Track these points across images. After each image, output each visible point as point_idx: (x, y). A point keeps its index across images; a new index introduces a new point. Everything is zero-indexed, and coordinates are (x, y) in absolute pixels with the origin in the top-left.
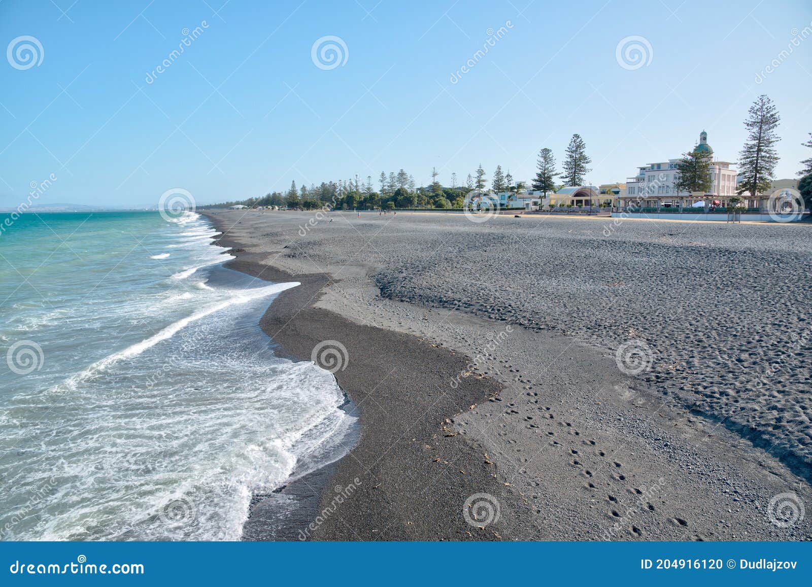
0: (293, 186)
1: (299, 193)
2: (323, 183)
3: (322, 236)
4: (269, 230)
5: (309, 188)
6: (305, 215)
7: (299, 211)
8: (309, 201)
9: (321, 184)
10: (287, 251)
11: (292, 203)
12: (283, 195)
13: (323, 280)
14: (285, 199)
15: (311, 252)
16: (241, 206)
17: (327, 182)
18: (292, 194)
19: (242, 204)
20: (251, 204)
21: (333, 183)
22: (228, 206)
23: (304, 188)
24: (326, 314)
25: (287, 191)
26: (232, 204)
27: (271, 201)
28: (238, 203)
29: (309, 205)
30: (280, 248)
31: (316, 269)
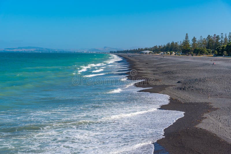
0: (187, 37)
1: (191, 42)
2: (209, 36)
3: (206, 75)
4: (167, 69)
5: (198, 39)
6: (194, 59)
7: (190, 56)
8: (198, 48)
9: (207, 36)
10: (180, 85)
11: (185, 50)
12: (179, 44)
13: (207, 108)
14: (180, 47)
15: (197, 86)
16: (148, 52)
17: (212, 35)
18: (186, 43)
19: (149, 50)
20: (156, 50)
21: (217, 35)
22: (140, 51)
23: (194, 40)
24: (205, 133)
25: (182, 41)
26: (142, 50)
27: (170, 48)
28: (146, 49)
29: (197, 52)
30: (174, 82)
31: (200, 99)
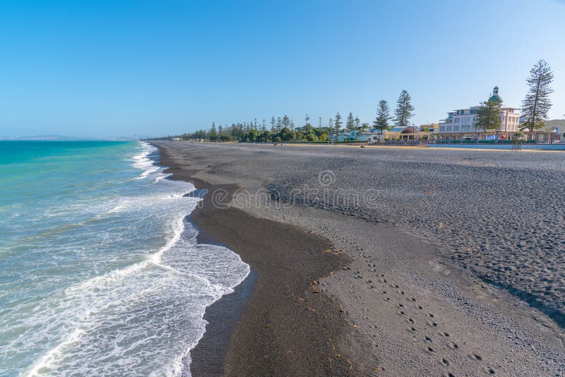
0: (214, 125)
1: (217, 130)
2: (233, 124)
3: (233, 159)
4: (198, 155)
5: (224, 127)
6: (222, 145)
7: (217, 143)
8: (224, 136)
10: (209, 169)
11: (213, 137)
12: (207, 132)
13: (233, 188)
14: (208, 134)
15: (226, 170)
16: (178, 139)
17: (236, 123)
18: (213, 131)
19: (179, 137)
20: (185, 137)
21: (240, 124)
22: (170, 138)
23: (220, 128)
24: (234, 210)
25: (210, 129)
26: (172, 137)
27: (199, 136)
28: (176, 137)
29: (224, 139)
30: (204, 167)
31: (229, 181)
